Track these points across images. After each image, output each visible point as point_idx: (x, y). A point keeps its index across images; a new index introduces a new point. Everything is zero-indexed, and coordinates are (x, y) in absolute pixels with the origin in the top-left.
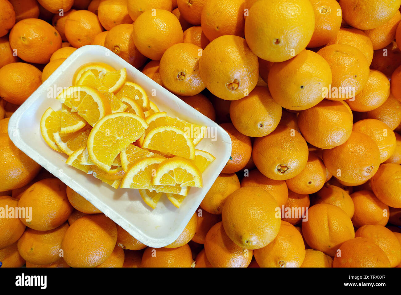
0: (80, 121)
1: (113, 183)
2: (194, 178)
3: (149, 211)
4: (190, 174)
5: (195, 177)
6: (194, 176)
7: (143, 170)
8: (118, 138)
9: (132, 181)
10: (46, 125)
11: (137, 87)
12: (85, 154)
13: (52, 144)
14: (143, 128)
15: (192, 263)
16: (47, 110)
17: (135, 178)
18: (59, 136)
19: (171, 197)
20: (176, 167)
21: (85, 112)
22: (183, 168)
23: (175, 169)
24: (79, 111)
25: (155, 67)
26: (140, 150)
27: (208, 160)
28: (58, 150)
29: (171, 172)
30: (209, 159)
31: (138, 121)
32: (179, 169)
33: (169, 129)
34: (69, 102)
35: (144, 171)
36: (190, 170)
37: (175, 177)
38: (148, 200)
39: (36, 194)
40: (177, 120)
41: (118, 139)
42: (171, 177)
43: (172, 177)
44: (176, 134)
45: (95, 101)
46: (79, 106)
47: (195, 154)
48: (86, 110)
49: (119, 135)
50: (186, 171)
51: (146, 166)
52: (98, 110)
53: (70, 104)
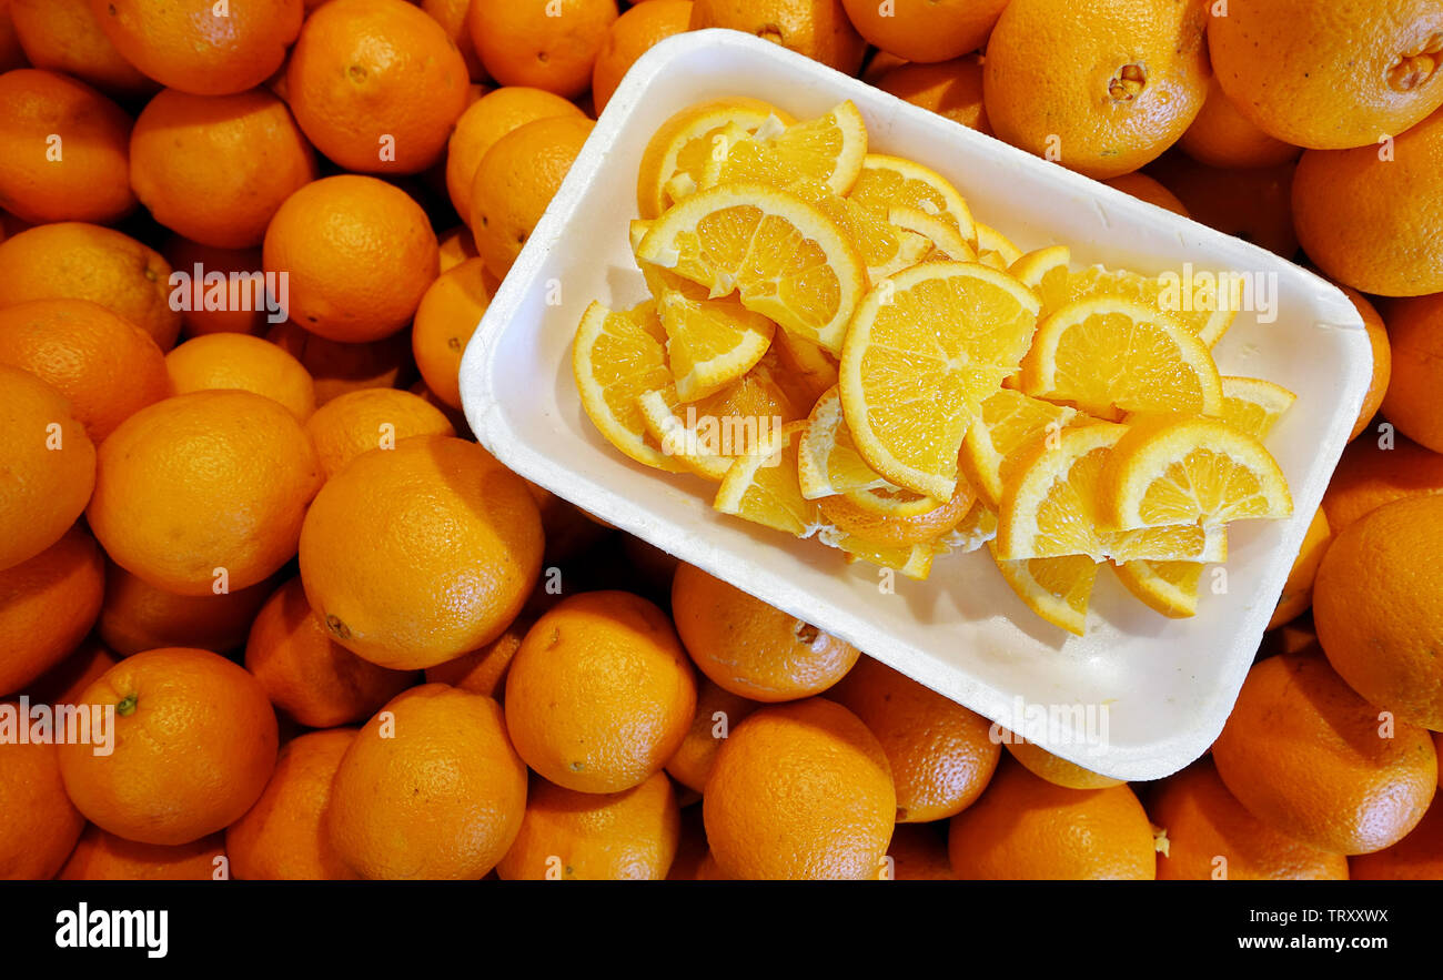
0: (745, 330)
1: (908, 558)
2: (1261, 483)
3: (1049, 650)
4: (1244, 469)
5: (1262, 477)
6: (1259, 473)
7: (1064, 477)
8: (951, 364)
9: (1033, 529)
10: (595, 370)
11: (910, 172)
12: (812, 452)
13: (633, 444)
14: (1025, 314)
15: (1155, 838)
16: (588, 310)
17: (1044, 513)
18: (665, 407)
19: (1150, 577)
20: (1189, 450)
21: (772, 288)
22: (1216, 450)
23: (1189, 457)
24: (744, 288)
25: (929, 92)
26: (1027, 404)
27: (1269, 411)
28: (658, 466)
29: (1175, 469)
30: (1273, 406)
31: (996, 289)
32: (1200, 455)
33: (1104, 307)
34: (697, 258)
35: (1068, 483)
36: (1242, 453)
37: (1193, 489)
38: (1048, 605)
39: (582, 654)
40: (1099, 275)
41: (952, 369)
42: (1179, 488)
43: (1184, 492)
44: (1132, 324)
45: (806, 236)
46: (742, 265)
47: (1221, 393)
48: (777, 280)
49: (952, 351)
50: (1227, 459)
51: (1072, 462)
52: (829, 269)
53: (701, 263)
